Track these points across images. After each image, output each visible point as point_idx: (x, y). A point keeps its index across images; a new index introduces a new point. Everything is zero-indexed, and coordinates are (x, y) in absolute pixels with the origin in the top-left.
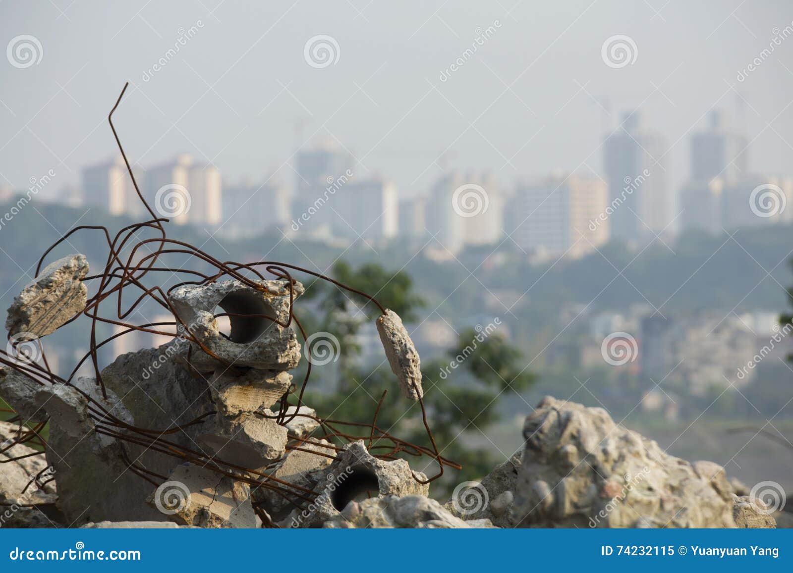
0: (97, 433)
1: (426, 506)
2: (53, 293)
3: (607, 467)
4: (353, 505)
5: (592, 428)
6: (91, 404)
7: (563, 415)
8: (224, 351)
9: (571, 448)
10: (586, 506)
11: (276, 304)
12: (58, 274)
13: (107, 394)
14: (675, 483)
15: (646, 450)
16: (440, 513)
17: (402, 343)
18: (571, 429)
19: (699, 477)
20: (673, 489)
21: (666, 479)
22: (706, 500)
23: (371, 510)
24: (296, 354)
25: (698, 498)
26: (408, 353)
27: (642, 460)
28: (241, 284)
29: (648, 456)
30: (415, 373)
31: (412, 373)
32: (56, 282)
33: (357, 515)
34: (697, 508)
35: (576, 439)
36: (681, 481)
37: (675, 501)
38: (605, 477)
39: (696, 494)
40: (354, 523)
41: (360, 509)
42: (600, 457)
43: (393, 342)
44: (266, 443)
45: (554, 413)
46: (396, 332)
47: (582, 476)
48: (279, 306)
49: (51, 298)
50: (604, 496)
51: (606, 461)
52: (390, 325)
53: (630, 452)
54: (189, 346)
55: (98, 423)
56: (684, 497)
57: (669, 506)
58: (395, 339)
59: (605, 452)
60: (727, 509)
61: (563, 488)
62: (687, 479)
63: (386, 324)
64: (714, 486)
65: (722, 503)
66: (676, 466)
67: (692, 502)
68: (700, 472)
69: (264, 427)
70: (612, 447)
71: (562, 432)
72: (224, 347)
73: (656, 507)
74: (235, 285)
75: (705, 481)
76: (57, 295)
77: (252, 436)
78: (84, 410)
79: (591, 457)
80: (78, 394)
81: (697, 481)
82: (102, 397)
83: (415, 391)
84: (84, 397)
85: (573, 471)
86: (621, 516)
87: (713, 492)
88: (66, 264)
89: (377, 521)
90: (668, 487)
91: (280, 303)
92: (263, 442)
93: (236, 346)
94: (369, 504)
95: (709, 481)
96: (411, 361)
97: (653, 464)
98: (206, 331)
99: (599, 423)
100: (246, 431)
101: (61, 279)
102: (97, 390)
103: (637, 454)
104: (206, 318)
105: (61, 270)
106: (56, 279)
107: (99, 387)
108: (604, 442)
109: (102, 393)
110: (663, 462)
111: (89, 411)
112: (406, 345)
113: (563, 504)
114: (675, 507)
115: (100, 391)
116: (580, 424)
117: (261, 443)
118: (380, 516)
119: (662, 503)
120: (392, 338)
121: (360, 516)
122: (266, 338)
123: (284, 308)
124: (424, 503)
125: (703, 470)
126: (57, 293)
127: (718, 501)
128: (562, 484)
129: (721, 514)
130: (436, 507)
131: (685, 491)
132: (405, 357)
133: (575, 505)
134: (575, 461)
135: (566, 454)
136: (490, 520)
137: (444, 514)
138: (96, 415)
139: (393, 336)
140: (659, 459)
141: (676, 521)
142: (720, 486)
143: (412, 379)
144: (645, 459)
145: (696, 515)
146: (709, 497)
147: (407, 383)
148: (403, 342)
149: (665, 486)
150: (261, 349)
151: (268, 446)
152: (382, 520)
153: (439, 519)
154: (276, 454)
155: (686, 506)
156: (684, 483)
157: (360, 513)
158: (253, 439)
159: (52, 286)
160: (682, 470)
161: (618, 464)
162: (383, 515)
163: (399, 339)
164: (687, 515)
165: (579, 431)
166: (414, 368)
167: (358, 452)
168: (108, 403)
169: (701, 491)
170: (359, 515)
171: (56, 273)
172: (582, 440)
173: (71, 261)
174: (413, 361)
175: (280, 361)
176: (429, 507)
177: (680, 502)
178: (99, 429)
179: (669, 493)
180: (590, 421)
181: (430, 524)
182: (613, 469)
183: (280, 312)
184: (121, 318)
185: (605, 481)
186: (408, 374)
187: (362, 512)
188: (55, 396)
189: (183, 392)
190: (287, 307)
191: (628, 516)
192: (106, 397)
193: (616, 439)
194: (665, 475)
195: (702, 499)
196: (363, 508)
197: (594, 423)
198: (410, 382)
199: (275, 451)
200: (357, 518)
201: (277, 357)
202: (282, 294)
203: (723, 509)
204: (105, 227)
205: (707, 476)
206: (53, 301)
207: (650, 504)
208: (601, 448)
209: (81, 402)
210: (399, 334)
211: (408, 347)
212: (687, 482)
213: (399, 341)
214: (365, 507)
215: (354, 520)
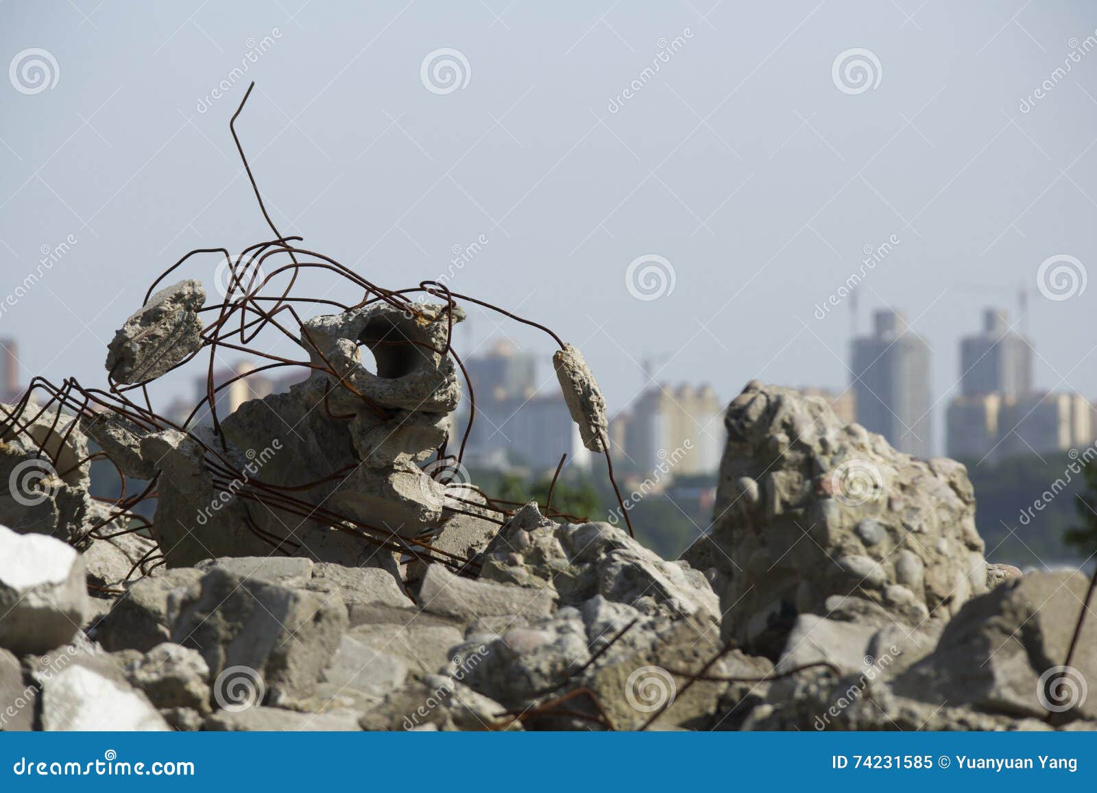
0: (216, 490)
1: (610, 534)
2: (163, 326)
3: (825, 461)
4: (523, 533)
5: (808, 416)
6: (208, 455)
7: (773, 399)
8: (368, 388)
9: (782, 437)
10: (798, 506)
11: (431, 330)
12: (169, 303)
13: (228, 447)
14: (906, 481)
15: (873, 444)
16: (627, 543)
17: (584, 383)
18: (782, 415)
19: (936, 476)
20: (903, 487)
21: (896, 477)
22: (943, 500)
23: (543, 540)
24: (455, 392)
25: (934, 498)
26: (591, 394)
27: (868, 454)
28: (389, 307)
29: (874, 451)
30: (599, 419)
31: (596, 419)
32: (165, 312)
33: (527, 546)
34: (933, 509)
35: (790, 428)
36: (913, 479)
37: (905, 500)
38: (822, 471)
39: (931, 494)
40: (523, 555)
41: (531, 539)
42: (817, 448)
43: (574, 382)
44: (418, 502)
45: (763, 397)
46: (577, 370)
47: (794, 470)
48: (435, 333)
49: (160, 332)
50: (821, 493)
51: (825, 453)
52: (570, 362)
53: (853, 444)
54: (326, 382)
55: (215, 477)
56: (917, 497)
57: (898, 506)
58: (576, 379)
59: (824, 443)
60: (968, 514)
61: (773, 484)
62: (920, 476)
63: (566, 361)
64: (952, 485)
65: (962, 505)
66: (908, 462)
67: (925, 501)
68: (936, 468)
69: (417, 483)
70: (832, 436)
71: (772, 419)
72: (369, 383)
73: (884, 506)
74: (382, 308)
75: (942, 479)
76: (166, 329)
77: (402, 493)
78: (200, 461)
79: (806, 448)
80: (192, 442)
81: (934, 479)
82: (221, 449)
83: (600, 441)
84: (199, 446)
85: (785, 465)
86: (841, 517)
87: (952, 493)
88: (178, 292)
89: (551, 552)
90: (898, 486)
91: (437, 329)
92: (416, 501)
93: (384, 382)
94: (541, 533)
95: (947, 480)
96: (595, 404)
97: (880, 459)
98: (347, 363)
99: (816, 412)
100: (395, 487)
101: (172, 309)
102: (215, 441)
103: (861, 447)
104: (347, 346)
105: (171, 298)
106: (166, 309)
107: (218, 437)
108: (822, 431)
109: (221, 445)
110: (892, 458)
111: (205, 463)
112: (588, 386)
113: (773, 503)
114: (906, 507)
115: (219, 443)
116: (793, 410)
117: (413, 501)
118: (555, 546)
119: (890, 503)
120: (572, 377)
121: (531, 547)
122: (420, 371)
123: (441, 334)
124: (607, 531)
125: (940, 466)
126: (168, 326)
127: (957, 503)
128: (772, 481)
129: (960, 519)
130: (622, 536)
131: (919, 490)
132: (587, 400)
133: (784, 503)
134: (786, 453)
135: (777, 444)
136: (687, 562)
137: (630, 543)
138: (213, 468)
139: (574, 375)
140: (888, 454)
141: (907, 522)
142: (960, 486)
143: (596, 426)
144: (871, 453)
145: (930, 517)
146: (947, 498)
147: (591, 431)
148: (586, 381)
149: (895, 484)
150: (413, 386)
151: (422, 505)
152: (557, 551)
153: (625, 548)
154: (431, 516)
155: (919, 505)
156: (916, 481)
157: (531, 543)
158: (403, 497)
159: (161, 318)
160: (915, 467)
161: (839, 457)
162: (558, 546)
163: (580, 379)
164: (919, 516)
165: (791, 419)
166: (599, 413)
167: (531, 515)
168: (229, 457)
169: (937, 490)
170: (529, 545)
171: (166, 302)
172: (795, 428)
173: (184, 287)
174: (598, 405)
175: (436, 398)
176: (614, 536)
177: (912, 502)
178: (219, 485)
179: (899, 492)
180: (805, 409)
181: (614, 553)
182: (832, 463)
183: (437, 340)
184: (244, 342)
185: (823, 476)
186: (591, 420)
187: (534, 542)
188: (166, 443)
189: (319, 444)
190: (445, 333)
191: (850, 516)
192: (226, 450)
193: (837, 431)
194: (894, 472)
195: (938, 499)
196: (535, 538)
197: (811, 411)
198: (593, 430)
199: (430, 511)
200: (527, 548)
201: (433, 395)
202: (439, 319)
203: (962, 512)
204: (227, 249)
205: (945, 474)
206: (163, 336)
207: (875, 504)
208: (818, 438)
209: (196, 452)
210: (581, 372)
211: (591, 388)
212: (921, 479)
213: (581, 381)
214: (538, 536)
215: (523, 552)
